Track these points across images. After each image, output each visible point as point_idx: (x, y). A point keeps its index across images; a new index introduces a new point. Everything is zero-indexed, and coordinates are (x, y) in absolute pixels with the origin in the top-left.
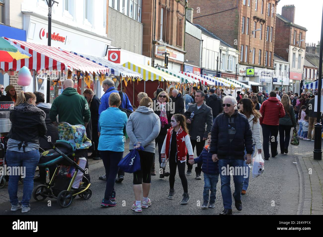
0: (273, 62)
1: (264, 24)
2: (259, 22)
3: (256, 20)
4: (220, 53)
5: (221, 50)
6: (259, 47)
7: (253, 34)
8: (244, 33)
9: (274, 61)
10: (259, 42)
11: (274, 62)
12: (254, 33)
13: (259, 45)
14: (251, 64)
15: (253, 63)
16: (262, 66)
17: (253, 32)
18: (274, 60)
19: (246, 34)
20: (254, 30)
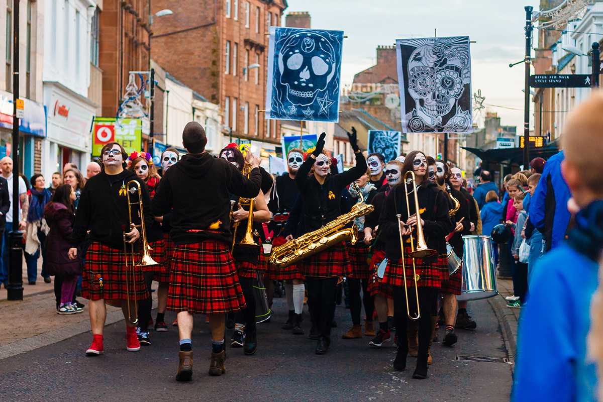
0: (280, 130)
1: (263, 53)
2: (253, 49)
3: (248, 47)
4: (192, 115)
5: (194, 109)
6: (255, 99)
7: (244, 73)
8: (230, 73)
9: (281, 127)
10: (254, 90)
11: (282, 129)
12: (246, 72)
13: (254, 96)
14: (242, 135)
15: (246, 132)
16: (261, 138)
17: (244, 70)
18: (281, 125)
19: (233, 74)
20: (246, 66)
